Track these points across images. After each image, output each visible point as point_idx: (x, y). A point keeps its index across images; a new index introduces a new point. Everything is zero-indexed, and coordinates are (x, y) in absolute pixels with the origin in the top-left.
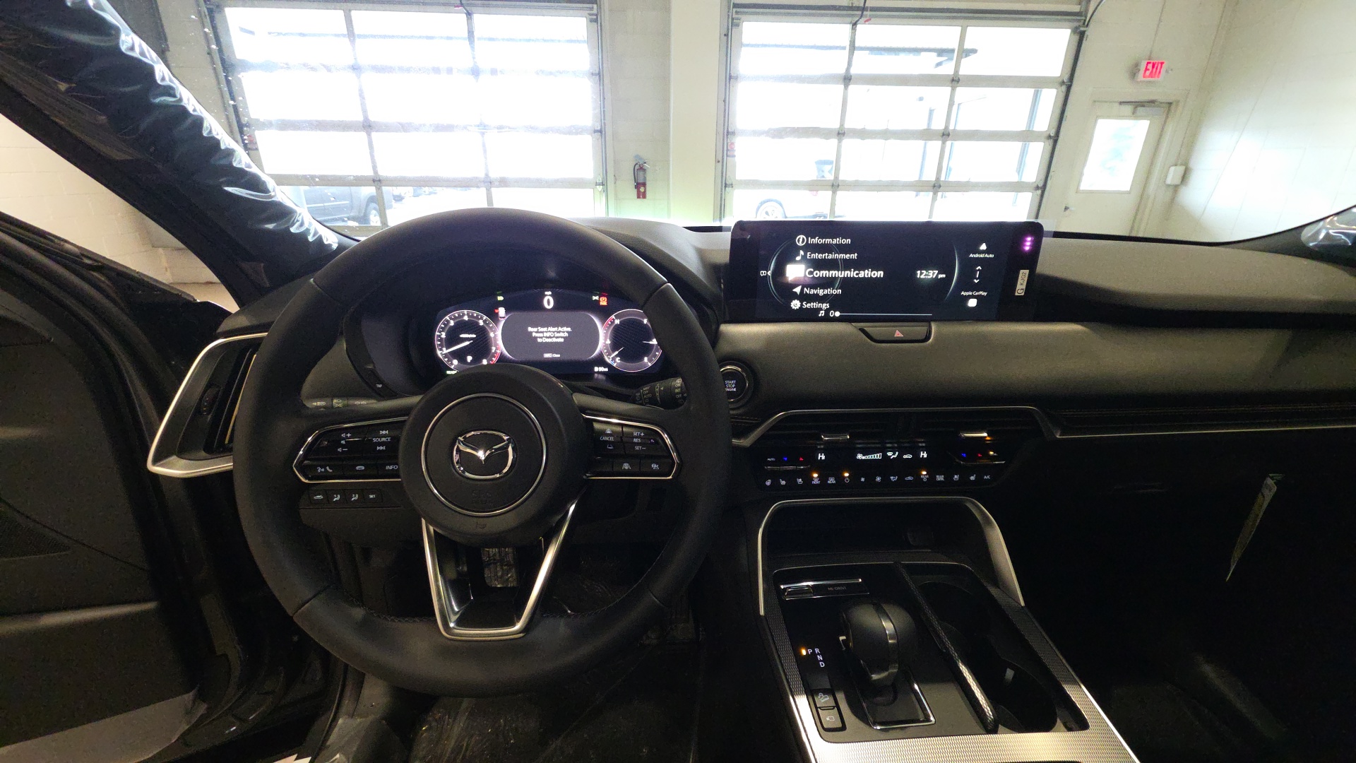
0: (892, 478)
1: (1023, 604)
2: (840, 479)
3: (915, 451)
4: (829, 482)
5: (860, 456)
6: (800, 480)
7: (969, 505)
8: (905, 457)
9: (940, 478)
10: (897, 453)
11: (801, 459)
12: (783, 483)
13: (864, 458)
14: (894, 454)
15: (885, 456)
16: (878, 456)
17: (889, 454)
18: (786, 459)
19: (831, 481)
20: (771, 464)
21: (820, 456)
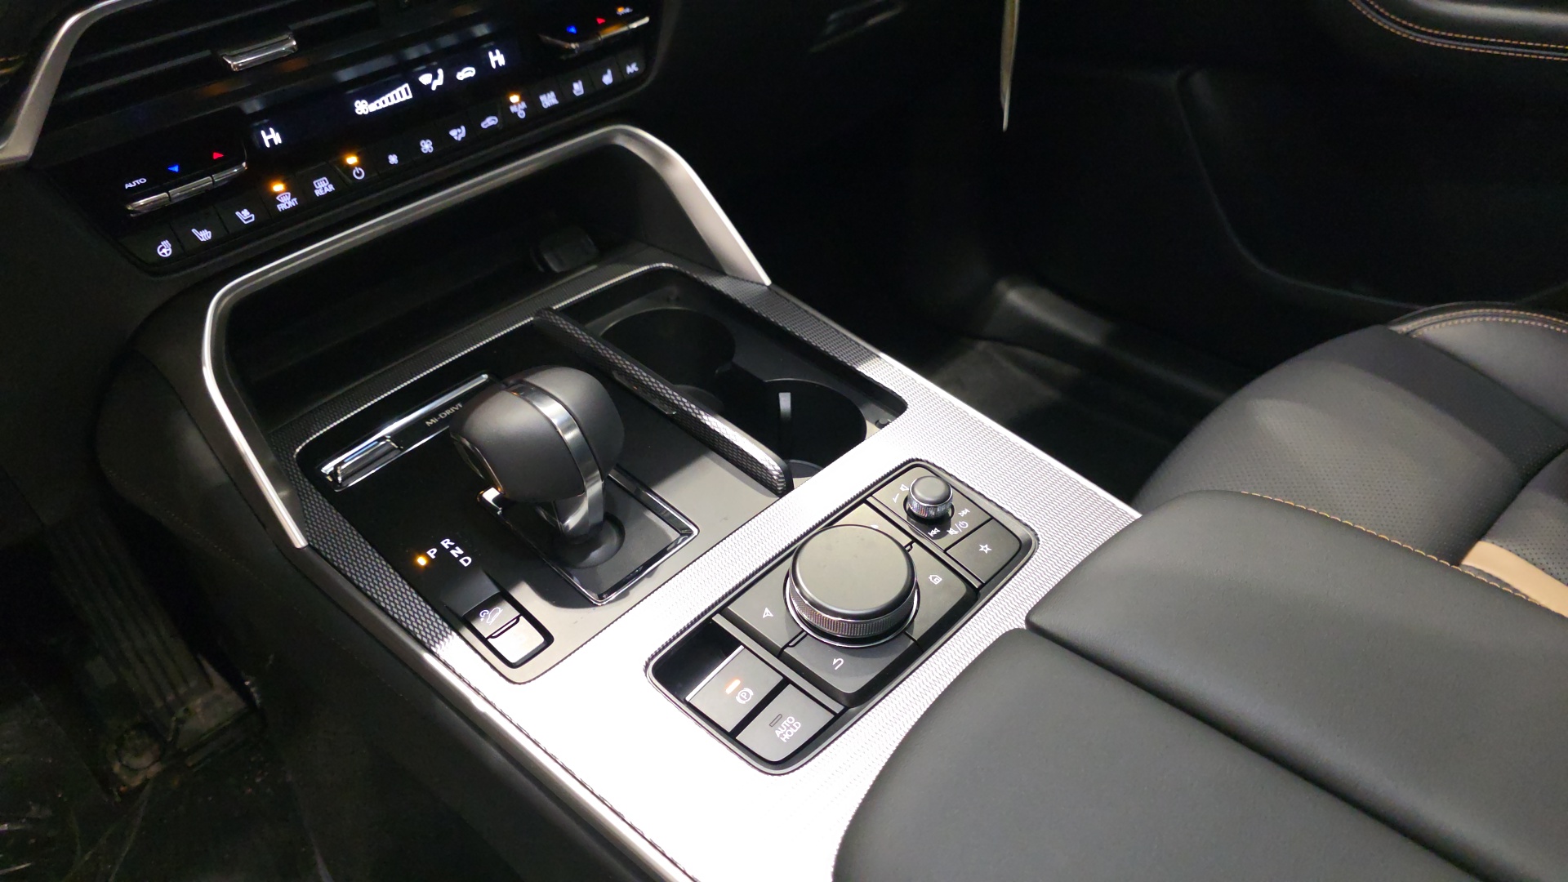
0: (453, 133)
1: (767, 281)
2: (339, 175)
3: (473, 53)
4: (318, 193)
5: (362, 107)
6: (246, 213)
7: (621, 141)
8: (462, 75)
9: (549, 100)
10: (440, 72)
11: (216, 156)
12: (205, 235)
13: (373, 107)
14: (435, 77)
15: (417, 87)
16: (401, 94)
17: (425, 79)
18: (176, 169)
19: (323, 187)
20: (141, 192)
21: (266, 138)
